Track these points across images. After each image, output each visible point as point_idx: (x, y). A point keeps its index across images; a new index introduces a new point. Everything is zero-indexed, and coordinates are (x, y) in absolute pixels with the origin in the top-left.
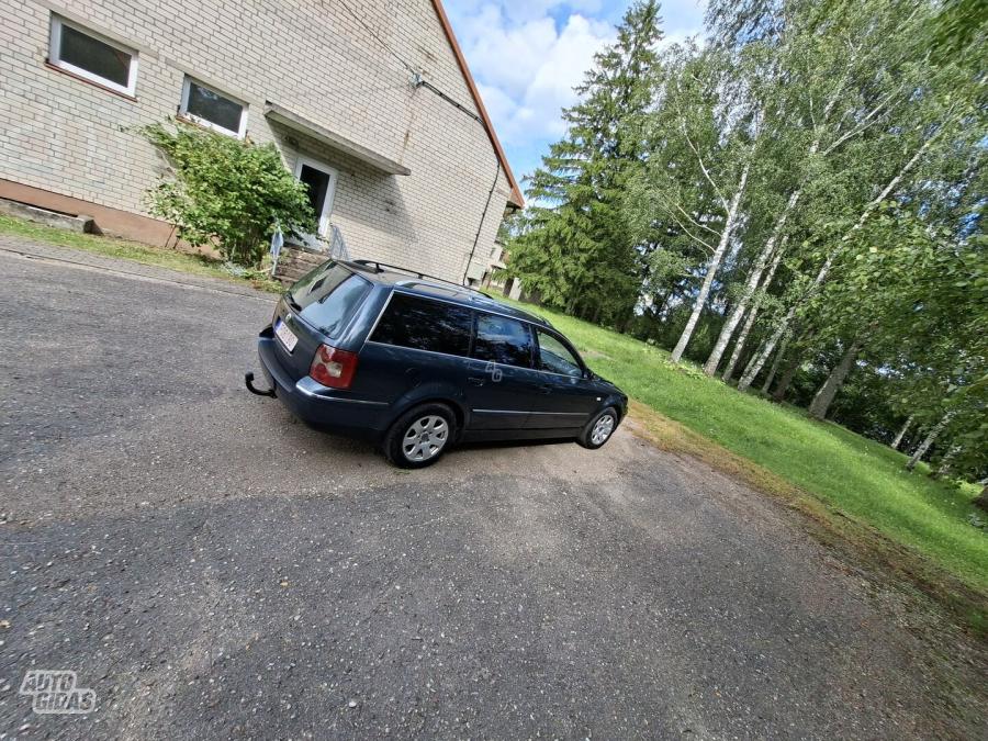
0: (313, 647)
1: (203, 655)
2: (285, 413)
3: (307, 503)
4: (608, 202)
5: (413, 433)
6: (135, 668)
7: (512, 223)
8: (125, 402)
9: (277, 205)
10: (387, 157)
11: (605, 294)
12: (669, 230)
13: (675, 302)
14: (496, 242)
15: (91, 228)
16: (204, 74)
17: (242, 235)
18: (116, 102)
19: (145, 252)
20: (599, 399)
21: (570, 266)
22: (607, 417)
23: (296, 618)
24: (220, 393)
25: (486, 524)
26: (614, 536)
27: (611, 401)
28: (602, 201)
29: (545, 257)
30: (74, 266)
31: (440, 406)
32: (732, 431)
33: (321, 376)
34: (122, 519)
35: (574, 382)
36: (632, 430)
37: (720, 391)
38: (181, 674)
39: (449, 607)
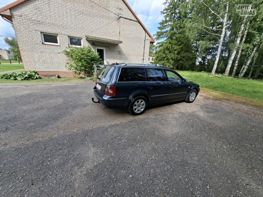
0: (118, 162)
1: (91, 164)
2: (103, 107)
3: (111, 126)
4: (180, 33)
5: (135, 105)
6: (77, 168)
7: (153, 50)
8: (69, 110)
9: (93, 60)
10: (116, 40)
11: (185, 61)
12: (203, 35)
13: (209, 57)
14: (149, 56)
15: (59, 77)
16: (72, 35)
17: (88, 70)
18: (57, 48)
19: (70, 79)
20: (189, 87)
21: (173, 56)
22: (193, 92)
23: (113, 155)
24: (88, 105)
25: (161, 127)
26: (203, 126)
27: (193, 87)
28: (178, 34)
29: (164, 55)
30: (57, 85)
31: (141, 96)
32: (239, 90)
33: (108, 94)
34: (71, 135)
35: (180, 83)
36: (202, 96)
37: (232, 80)
38: (87, 169)
39: (154, 149)
